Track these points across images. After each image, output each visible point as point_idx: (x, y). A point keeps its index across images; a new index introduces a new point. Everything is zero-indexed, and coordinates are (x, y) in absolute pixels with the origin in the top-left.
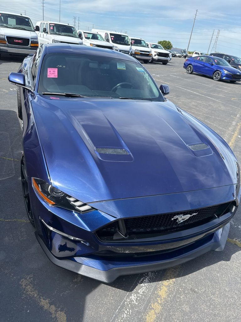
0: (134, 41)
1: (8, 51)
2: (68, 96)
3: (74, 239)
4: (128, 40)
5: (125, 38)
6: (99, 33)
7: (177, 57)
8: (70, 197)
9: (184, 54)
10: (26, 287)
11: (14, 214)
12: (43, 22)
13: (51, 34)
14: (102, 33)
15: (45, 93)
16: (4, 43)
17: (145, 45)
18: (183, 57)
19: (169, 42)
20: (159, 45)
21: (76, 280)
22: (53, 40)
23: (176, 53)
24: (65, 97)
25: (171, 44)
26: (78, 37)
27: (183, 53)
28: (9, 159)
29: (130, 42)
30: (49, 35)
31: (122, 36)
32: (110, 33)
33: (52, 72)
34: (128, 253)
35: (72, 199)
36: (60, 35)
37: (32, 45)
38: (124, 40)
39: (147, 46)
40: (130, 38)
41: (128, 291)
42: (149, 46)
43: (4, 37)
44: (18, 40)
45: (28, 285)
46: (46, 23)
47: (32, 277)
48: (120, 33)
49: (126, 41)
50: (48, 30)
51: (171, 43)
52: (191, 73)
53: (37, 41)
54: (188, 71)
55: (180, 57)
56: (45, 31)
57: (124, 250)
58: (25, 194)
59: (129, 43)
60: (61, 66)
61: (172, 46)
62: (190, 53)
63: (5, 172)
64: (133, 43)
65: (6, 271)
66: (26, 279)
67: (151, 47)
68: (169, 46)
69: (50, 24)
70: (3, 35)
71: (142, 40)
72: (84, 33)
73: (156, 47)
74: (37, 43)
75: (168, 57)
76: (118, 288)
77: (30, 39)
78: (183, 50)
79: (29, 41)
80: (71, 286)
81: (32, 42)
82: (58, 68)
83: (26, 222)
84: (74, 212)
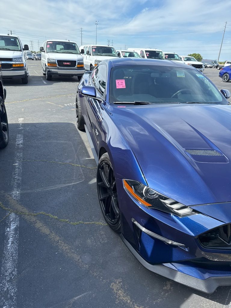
0: (167, 56)
1: (58, 73)
2: (137, 104)
3: (171, 243)
4: (163, 55)
5: (159, 53)
6: (136, 51)
7: (208, 67)
8: (166, 199)
9: (215, 65)
10: (118, 292)
11: (91, 216)
12: (86, 46)
13: (93, 55)
14: (138, 51)
15: (116, 102)
16: (55, 66)
17: (177, 58)
18: (215, 67)
19: (199, 55)
20: (192, 57)
21: (165, 288)
22: (95, 60)
23: (207, 64)
24: (134, 105)
25: (201, 57)
26: (117, 56)
27: (213, 63)
28: (78, 165)
29: (164, 56)
30: (92, 57)
31: (157, 52)
32: (145, 51)
33: (120, 83)
34: (217, 261)
35: (167, 202)
36: (102, 55)
37: (78, 66)
38: (158, 55)
39: (180, 60)
40: (164, 53)
41: (224, 304)
42: (182, 59)
43: (55, 61)
44: (67, 62)
45: (119, 290)
46: (88, 46)
47: (121, 282)
48: (154, 50)
49: (160, 56)
50: (91, 52)
51: (201, 55)
52: (227, 82)
53: (82, 62)
54: (224, 79)
55: (211, 68)
56: (88, 53)
57: (213, 258)
58: (101, 198)
59: (163, 58)
60: (127, 77)
61: (202, 58)
62: (221, 63)
63: (76, 177)
64: (167, 57)
65: (95, 274)
66: (115, 283)
67: (184, 60)
68: (199, 58)
69: (92, 47)
70: (54, 59)
71: (175, 54)
72: (122, 52)
73: (188, 59)
74: (82, 64)
75: (201, 68)
76: (212, 300)
77: (77, 61)
78: (214, 60)
79: (76, 63)
80: (162, 294)
81: (79, 64)
82: (125, 79)
83: (104, 225)
84: (172, 215)
